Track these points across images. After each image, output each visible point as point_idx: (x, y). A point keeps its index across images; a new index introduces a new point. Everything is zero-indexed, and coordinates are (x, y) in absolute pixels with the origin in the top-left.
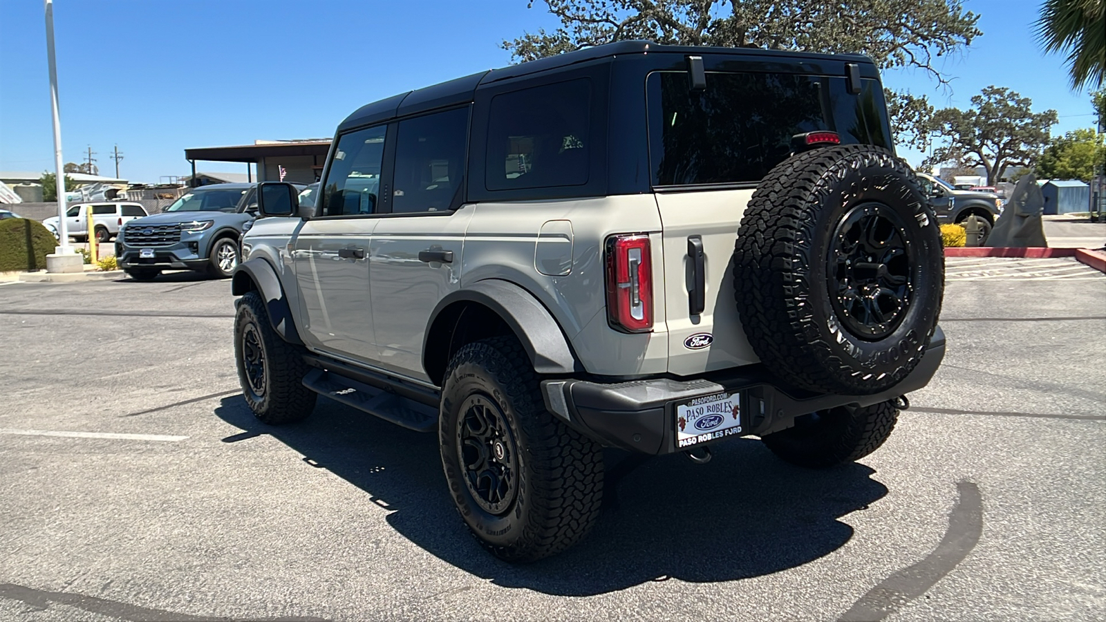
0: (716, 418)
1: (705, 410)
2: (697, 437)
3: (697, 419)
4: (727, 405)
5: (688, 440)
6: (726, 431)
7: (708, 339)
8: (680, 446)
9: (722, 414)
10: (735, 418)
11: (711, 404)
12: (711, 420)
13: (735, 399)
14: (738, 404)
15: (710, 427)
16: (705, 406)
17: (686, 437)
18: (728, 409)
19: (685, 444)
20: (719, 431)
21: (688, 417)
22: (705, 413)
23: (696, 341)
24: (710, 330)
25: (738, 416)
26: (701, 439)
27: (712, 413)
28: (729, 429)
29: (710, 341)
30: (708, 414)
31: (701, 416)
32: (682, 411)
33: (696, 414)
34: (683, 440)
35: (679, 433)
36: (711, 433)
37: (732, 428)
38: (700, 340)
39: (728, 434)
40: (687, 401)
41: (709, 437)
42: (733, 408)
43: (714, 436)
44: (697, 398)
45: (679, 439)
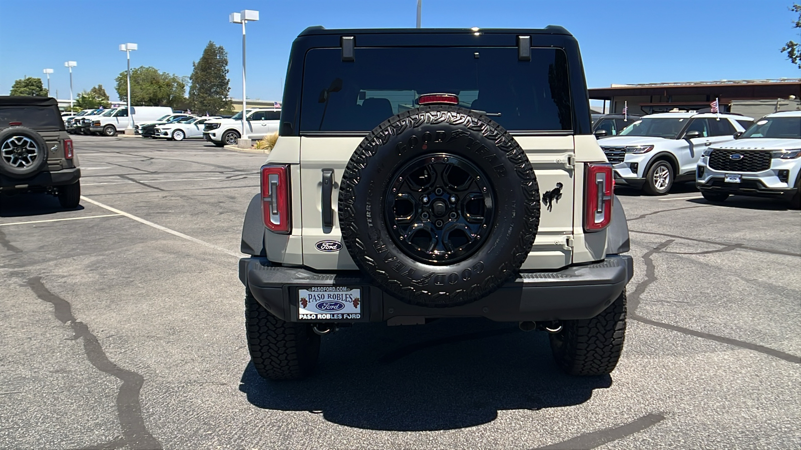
0: (336, 304)
1: (326, 296)
2: (316, 315)
3: (318, 302)
4: (347, 296)
5: (308, 316)
6: (345, 315)
7: (336, 245)
8: (300, 318)
9: (344, 302)
10: (356, 308)
11: (332, 293)
12: (331, 305)
13: (356, 293)
14: (359, 297)
15: (330, 309)
16: (326, 294)
17: (304, 313)
18: (349, 299)
19: (305, 317)
20: (338, 314)
21: (309, 299)
22: (326, 299)
23: (326, 246)
24: (339, 239)
25: (359, 306)
26: (319, 317)
27: (332, 300)
28: (348, 315)
29: (338, 247)
30: (329, 300)
31: (321, 300)
32: (303, 294)
33: (317, 298)
34: (304, 315)
35: (300, 309)
36: (330, 314)
37: (351, 314)
38: (329, 245)
39: (347, 318)
40: (307, 287)
41: (328, 317)
42: (353, 300)
43: (333, 316)
44: (317, 287)
45: (300, 313)
